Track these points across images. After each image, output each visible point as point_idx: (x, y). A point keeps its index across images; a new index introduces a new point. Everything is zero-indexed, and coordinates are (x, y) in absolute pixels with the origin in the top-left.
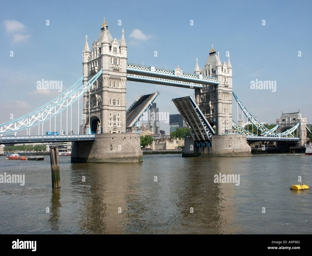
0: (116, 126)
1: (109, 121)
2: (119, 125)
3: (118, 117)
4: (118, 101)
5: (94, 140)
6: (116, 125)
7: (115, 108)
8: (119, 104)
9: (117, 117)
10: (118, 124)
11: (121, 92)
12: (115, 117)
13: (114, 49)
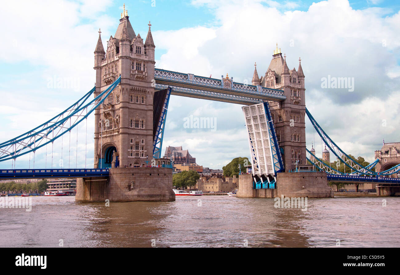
0: (139, 157)
1: (129, 150)
3: (142, 144)
4: (142, 122)
5: (108, 177)
7: (138, 132)
8: (144, 126)
10: (143, 154)
11: (146, 109)
12: (138, 145)
13: (137, 48)
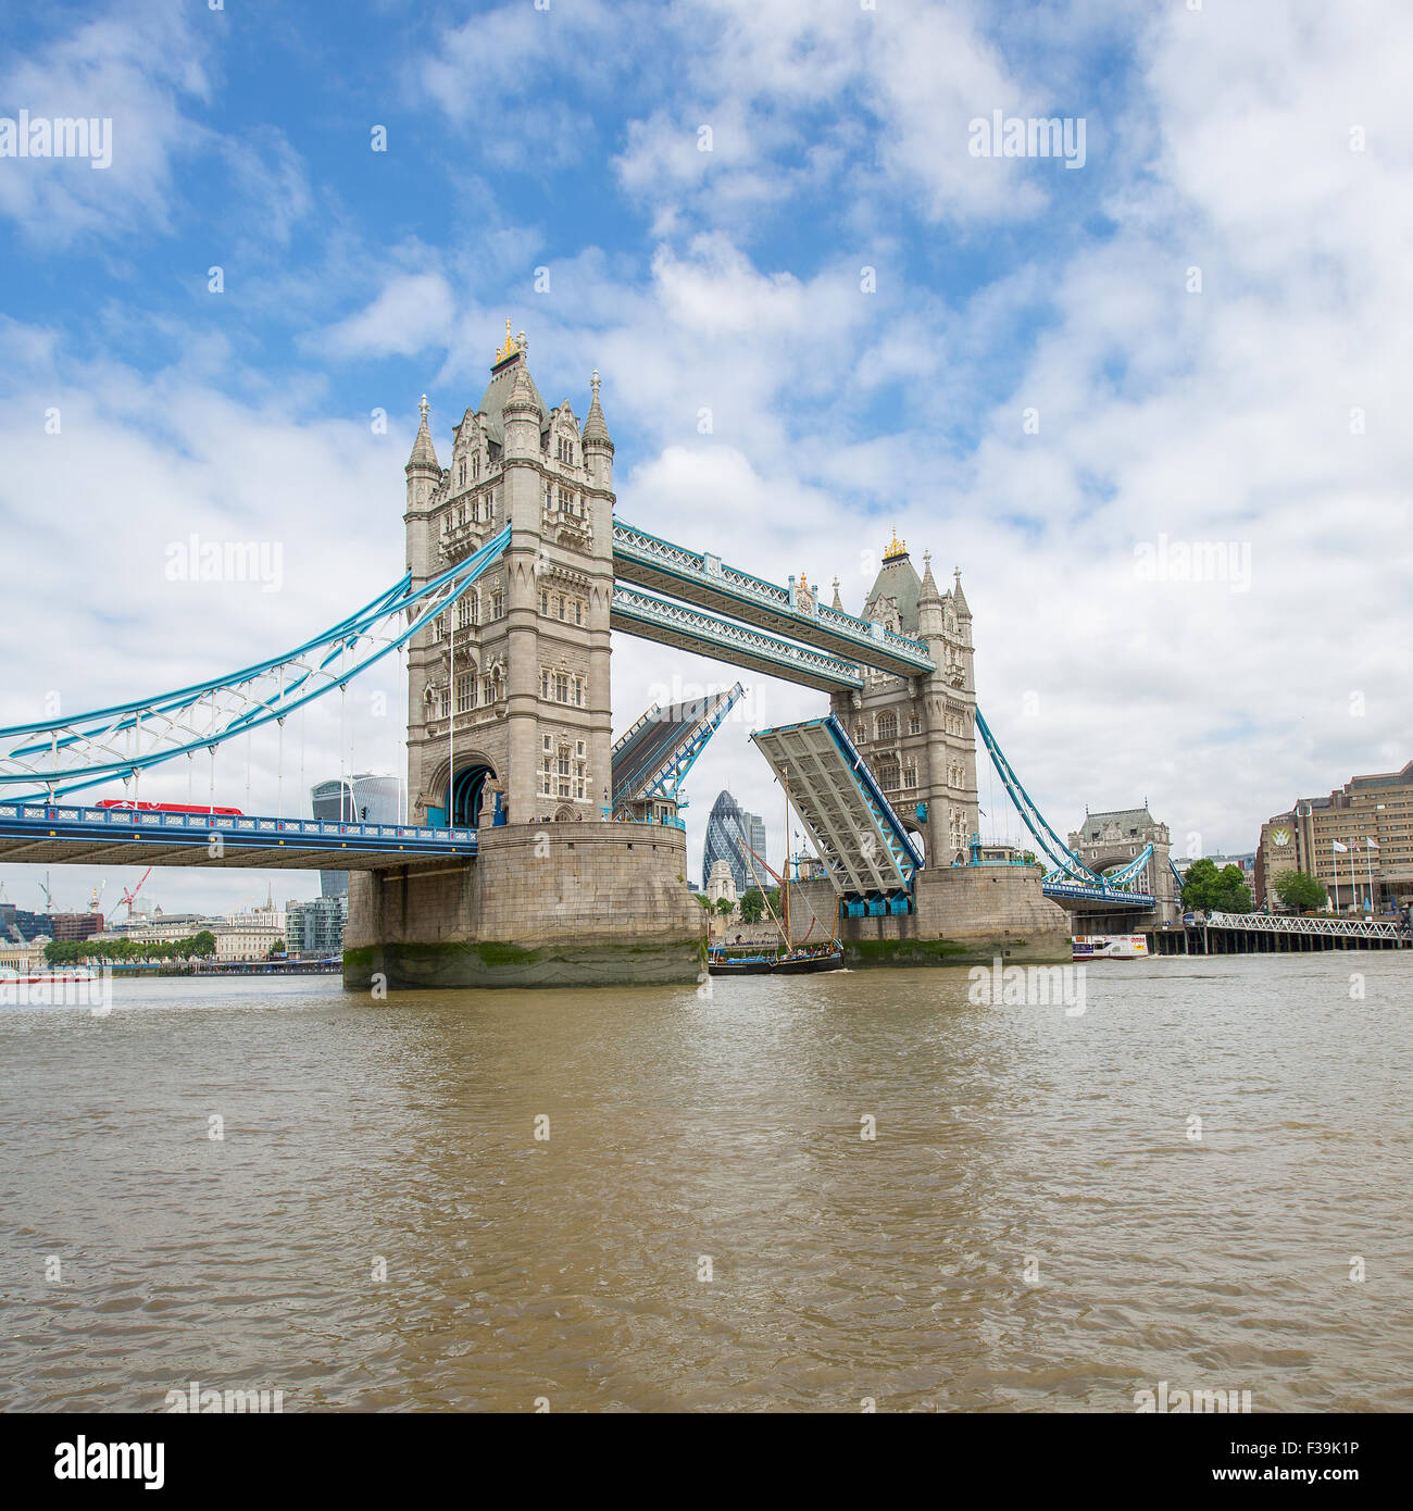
0: (571, 796)
1: (542, 773)
2: (584, 794)
3: (580, 756)
4: (578, 686)
5: (474, 857)
6: (571, 793)
7: (567, 715)
8: (583, 698)
9: (573, 755)
10: (580, 789)
11: (589, 644)
12: (567, 757)
13: (560, 444)
